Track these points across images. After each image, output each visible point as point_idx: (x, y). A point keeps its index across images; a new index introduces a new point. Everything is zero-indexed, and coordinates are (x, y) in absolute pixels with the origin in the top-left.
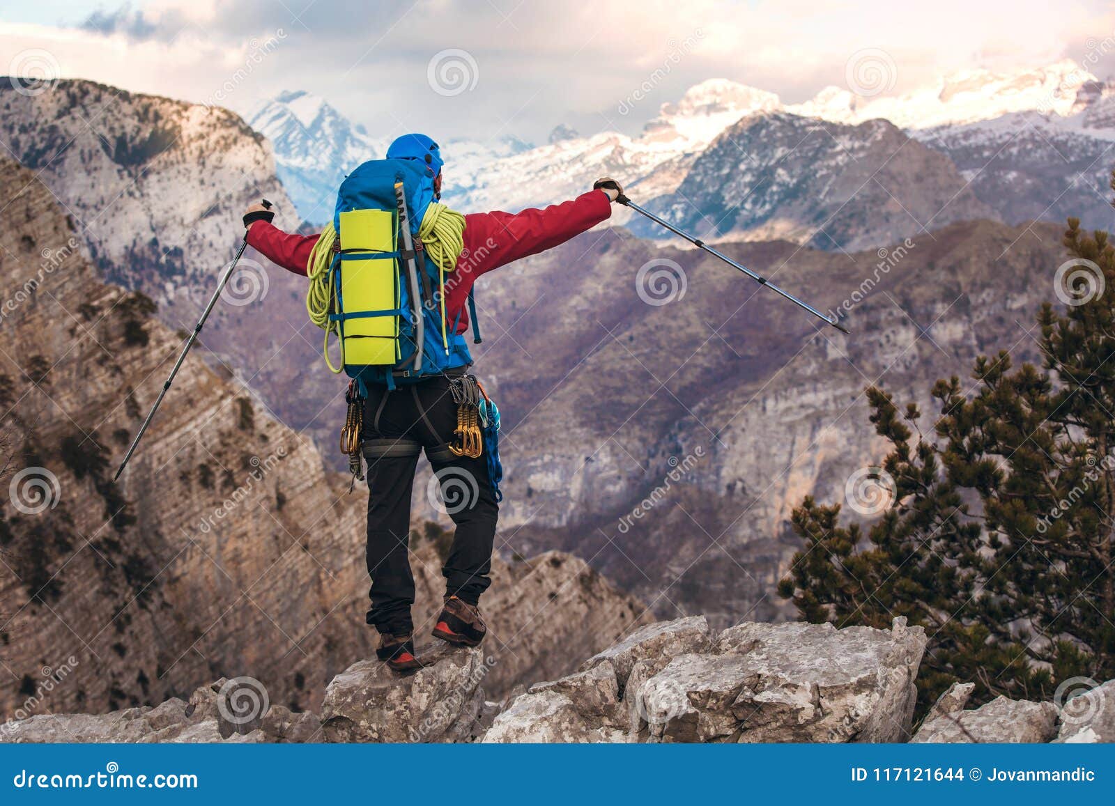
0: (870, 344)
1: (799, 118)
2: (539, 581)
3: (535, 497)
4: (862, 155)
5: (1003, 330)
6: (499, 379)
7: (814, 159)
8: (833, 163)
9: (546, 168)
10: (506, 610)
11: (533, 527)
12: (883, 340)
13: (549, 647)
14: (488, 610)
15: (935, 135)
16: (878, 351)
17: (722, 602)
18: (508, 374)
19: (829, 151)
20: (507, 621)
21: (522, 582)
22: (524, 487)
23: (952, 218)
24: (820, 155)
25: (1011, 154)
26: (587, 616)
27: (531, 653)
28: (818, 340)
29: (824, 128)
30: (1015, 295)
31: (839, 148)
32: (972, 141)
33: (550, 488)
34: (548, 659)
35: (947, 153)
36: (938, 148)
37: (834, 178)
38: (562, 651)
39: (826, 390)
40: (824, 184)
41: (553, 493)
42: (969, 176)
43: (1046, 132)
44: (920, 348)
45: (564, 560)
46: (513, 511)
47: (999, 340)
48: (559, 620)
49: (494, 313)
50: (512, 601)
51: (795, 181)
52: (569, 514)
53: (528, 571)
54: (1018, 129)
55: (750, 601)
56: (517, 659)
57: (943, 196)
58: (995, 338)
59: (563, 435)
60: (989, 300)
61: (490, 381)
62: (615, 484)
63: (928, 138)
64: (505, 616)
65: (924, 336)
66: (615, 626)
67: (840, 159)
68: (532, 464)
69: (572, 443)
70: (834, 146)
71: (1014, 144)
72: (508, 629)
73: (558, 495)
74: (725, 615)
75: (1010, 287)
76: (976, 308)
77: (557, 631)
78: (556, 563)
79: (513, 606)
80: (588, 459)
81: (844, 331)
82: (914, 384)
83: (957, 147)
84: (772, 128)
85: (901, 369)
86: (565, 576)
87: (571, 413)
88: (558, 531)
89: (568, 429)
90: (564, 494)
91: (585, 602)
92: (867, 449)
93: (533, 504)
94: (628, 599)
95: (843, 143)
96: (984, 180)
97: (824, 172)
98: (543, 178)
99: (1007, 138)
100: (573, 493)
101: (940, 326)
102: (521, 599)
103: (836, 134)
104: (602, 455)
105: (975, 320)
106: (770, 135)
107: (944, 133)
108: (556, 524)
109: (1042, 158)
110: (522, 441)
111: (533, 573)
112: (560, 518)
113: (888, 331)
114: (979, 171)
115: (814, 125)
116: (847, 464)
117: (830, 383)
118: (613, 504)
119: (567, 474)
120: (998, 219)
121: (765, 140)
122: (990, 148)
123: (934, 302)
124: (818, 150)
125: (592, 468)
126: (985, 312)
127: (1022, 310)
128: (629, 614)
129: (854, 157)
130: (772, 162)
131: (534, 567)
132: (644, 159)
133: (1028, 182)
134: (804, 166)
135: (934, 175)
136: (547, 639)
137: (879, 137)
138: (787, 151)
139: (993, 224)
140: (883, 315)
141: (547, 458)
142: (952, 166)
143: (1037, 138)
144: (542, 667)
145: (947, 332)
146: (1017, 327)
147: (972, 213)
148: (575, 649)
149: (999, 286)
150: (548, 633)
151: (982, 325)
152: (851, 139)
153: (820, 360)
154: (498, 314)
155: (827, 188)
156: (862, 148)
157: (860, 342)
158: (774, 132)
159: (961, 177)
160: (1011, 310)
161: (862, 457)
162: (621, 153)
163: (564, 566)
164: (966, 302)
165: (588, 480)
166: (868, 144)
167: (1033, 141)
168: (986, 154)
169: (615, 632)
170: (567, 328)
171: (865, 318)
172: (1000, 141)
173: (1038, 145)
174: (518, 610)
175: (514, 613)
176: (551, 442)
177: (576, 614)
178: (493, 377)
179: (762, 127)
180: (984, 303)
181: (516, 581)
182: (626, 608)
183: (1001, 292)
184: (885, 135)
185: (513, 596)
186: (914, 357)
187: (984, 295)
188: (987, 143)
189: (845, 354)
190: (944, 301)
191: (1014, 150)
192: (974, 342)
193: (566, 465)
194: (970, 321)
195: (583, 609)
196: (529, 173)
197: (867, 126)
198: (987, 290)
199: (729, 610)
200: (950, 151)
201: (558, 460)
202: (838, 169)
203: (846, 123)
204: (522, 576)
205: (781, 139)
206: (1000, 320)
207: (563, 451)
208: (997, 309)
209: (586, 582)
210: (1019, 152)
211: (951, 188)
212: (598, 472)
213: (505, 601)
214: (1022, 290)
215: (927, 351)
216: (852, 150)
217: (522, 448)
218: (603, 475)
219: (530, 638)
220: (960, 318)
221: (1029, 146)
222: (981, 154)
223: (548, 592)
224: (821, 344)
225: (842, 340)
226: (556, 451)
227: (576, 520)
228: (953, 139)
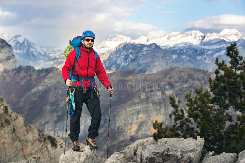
0: (151, 95)
1: (135, 43)
4: (149, 52)
5: (181, 92)
7: (139, 52)
8: (143, 53)
12: (154, 94)
16: (153, 96)
19: (142, 51)
23: (170, 66)
24: (140, 52)
25: (184, 52)
28: (139, 94)
29: (141, 45)
30: (185, 84)
31: (144, 50)
32: (175, 49)
35: (169, 51)
36: (167, 50)
37: (143, 57)
39: (141, 105)
40: (141, 58)
42: (174, 57)
43: (192, 47)
44: (162, 96)
47: (181, 94)
51: (134, 57)
54: (186, 46)
57: (168, 61)
58: (180, 94)
60: (178, 85)
61: (62, 103)
63: (165, 48)
65: (163, 93)
71: (184, 49)
75: (183, 82)
76: (175, 87)
80: (85, 121)
81: (145, 92)
82: (161, 104)
83: (171, 50)
84: (129, 45)
85: (158, 101)
92: (150, 119)
95: (145, 49)
96: (178, 58)
97: (141, 55)
99: (183, 48)
101: (167, 91)
103: (143, 47)
105: (175, 90)
107: (168, 47)
109: (191, 53)
113: (155, 92)
114: (176, 55)
115: (138, 44)
116: (145, 123)
120: (181, 67)
121: (127, 48)
123: (166, 85)
124: (139, 51)
125: (86, 123)
126: (177, 88)
127: (186, 88)
130: (129, 53)
133: (188, 58)
134: (136, 54)
135: (166, 56)
137: (154, 48)
138: (132, 51)
139: (179, 68)
142: (170, 54)
143: (190, 48)
145: (169, 92)
146: (185, 91)
147: (175, 65)
149: (181, 82)
151: (177, 91)
152: (147, 48)
153: (139, 99)
155: (141, 59)
156: (149, 50)
157: (149, 95)
158: (129, 46)
159: (172, 57)
160: (183, 88)
161: (149, 121)
164: (173, 86)
166: (151, 49)
167: (189, 49)
168: (178, 52)
172: (181, 49)
179: (127, 45)
183: (181, 83)
186: (161, 98)
187: (177, 84)
188: (178, 49)
189: (145, 97)
190: (168, 85)
192: (175, 95)
194: (174, 90)
197: (151, 45)
198: (178, 83)
200: (170, 51)
202: (144, 55)
203: (146, 44)
205: (131, 48)
206: (181, 90)
208: (180, 87)
210: (186, 51)
211: (169, 59)
212: (88, 124)
214: (186, 83)
215: (164, 96)
216: (147, 51)
220: (172, 89)
221: (188, 50)
222: (177, 51)
224: (140, 95)
225: (144, 94)
227: (82, 135)
228: (171, 48)
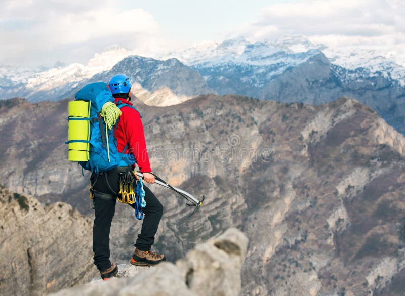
0: (168, 128)
1: (145, 58)
2: (55, 213)
3: (51, 184)
4: (167, 71)
5: (214, 123)
6: (38, 142)
7: (150, 73)
8: (157, 74)
9: (53, 77)
10: (43, 223)
11: (51, 194)
12: (173, 127)
13: (59, 236)
14: (37, 223)
15: (194, 64)
16: (171, 130)
17: (118, 219)
18: (41, 140)
19: (156, 70)
20: (43, 227)
21: (49, 213)
22: (48, 180)
23: (200, 93)
24: (152, 71)
25: (220, 71)
26: (72, 225)
27: (53, 238)
28: (150, 127)
29: (154, 62)
30: (218, 111)
31: (159, 69)
32: (207, 66)
33: (57, 180)
34: (58, 240)
35: (198, 70)
36: (195, 69)
37: (157, 79)
38: (63, 237)
39: (152, 144)
40: (154, 82)
41: (57, 182)
42: (206, 78)
43: (233, 63)
44: (185, 129)
45: (63, 205)
46: (44, 188)
47: (213, 126)
48: (62, 226)
49: (36, 119)
50: (45, 220)
51: (143, 81)
52: (63, 189)
53: (51, 209)
54: (223, 62)
55: (128, 218)
56: (47, 241)
57: (196, 86)
58: (212, 125)
59: (61, 162)
60: (209, 112)
61: (35, 143)
62: (79, 178)
63: (191, 65)
64: (43, 225)
65: (186, 125)
66: (82, 228)
67: (160, 73)
68: (50, 172)
69: (64, 164)
70: (157, 68)
71: (222, 67)
72: (44, 230)
73: (60, 183)
74: (119, 223)
75: (217, 108)
76: (205, 115)
77: (61, 230)
78: (60, 206)
79: (46, 222)
80: (70, 170)
81: (159, 124)
82: (183, 142)
83: (201, 68)
84: (135, 61)
85: (179, 137)
86: (64, 211)
87: (63, 154)
88: (60, 195)
89: (62, 159)
90: (61, 182)
91: (71, 220)
92: (167, 165)
93: (51, 186)
94: (86, 218)
95: (160, 67)
96: (211, 80)
97: (154, 77)
98: (52, 80)
99: (219, 65)
100: (65, 182)
101: (193, 121)
102: (48, 219)
103: (158, 64)
104: (74, 168)
105: (205, 119)
106: (134, 64)
107: (197, 63)
108: (59, 193)
109: (232, 71)
110: (46, 164)
111: (52, 210)
112: (60, 190)
113: (174, 124)
114: (209, 76)
115: (150, 60)
116: (161, 170)
117: (154, 142)
118: (79, 185)
119: (63, 176)
120: (216, 93)
121: (132, 66)
122: (214, 68)
123: (190, 113)
124: (151, 70)
125: (71, 173)
126: (208, 117)
127: (221, 116)
128: (86, 224)
129: (165, 72)
130: (135, 74)
131: (53, 208)
132: (88, 73)
133: (227, 80)
134: (146, 76)
135: (193, 78)
136: (57, 233)
137: (174, 65)
138: (140, 70)
139: (215, 95)
140: (172, 118)
141: (55, 170)
142: (200, 75)
143: (230, 65)
144: (56, 243)
145: (195, 123)
146: (219, 121)
147: (207, 91)
148: (68, 236)
149: (213, 108)
150: (58, 231)
151: (207, 121)
152: (163, 65)
153: (151, 134)
154: (38, 119)
155: (155, 83)
156: (167, 69)
157: (165, 128)
158: (135, 63)
159: (203, 79)
160: (217, 116)
161: (166, 167)
162: (80, 71)
163: (63, 207)
164: (202, 113)
165: (70, 177)
166: (169, 67)
167: (229, 66)
168: (212, 70)
169: (82, 230)
170: (62, 124)
171: (166, 119)
172: (217, 66)
173: (230, 67)
174: (47, 223)
175: (46, 224)
176: (57, 164)
177: (68, 224)
178: (36, 142)
179: (131, 61)
180: (208, 114)
181: (46, 213)
182: (86, 221)
183: (214, 109)
184: (175, 64)
185: (45, 218)
186: (183, 132)
187: (208, 111)
188: (212, 67)
189: (160, 132)
190: (194, 112)
191: (222, 69)
192: (204, 127)
193: (62, 172)
194: (203, 120)
195: (70, 222)
196: (47, 78)
197: (169, 61)
198: (209, 109)
199: (120, 221)
200: (199, 70)
201: (59, 170)
202: (159, 76)
203: (161, 60)
204: (48, 211)
205: (138, 66)
206: (213, 119)
207: (61, 167)
208: (212, 115)
209: (71, 213)
210: (224, 69)
211: (199, 83)
212: (73, 174)
213: (43, 220)
214: (221, 109)
215: (188, 130)
216: (164, 69)
217: (46, 166)
218: (75, 175)
219: (52, 232)
220: (199, 119)
221: (227, 68)
222: (210, 70)
223: (58, 217)
224: (151, 128)
225: (158, 127)
226: (59, 167)
227: (66, 192)
228: (200, 65)
